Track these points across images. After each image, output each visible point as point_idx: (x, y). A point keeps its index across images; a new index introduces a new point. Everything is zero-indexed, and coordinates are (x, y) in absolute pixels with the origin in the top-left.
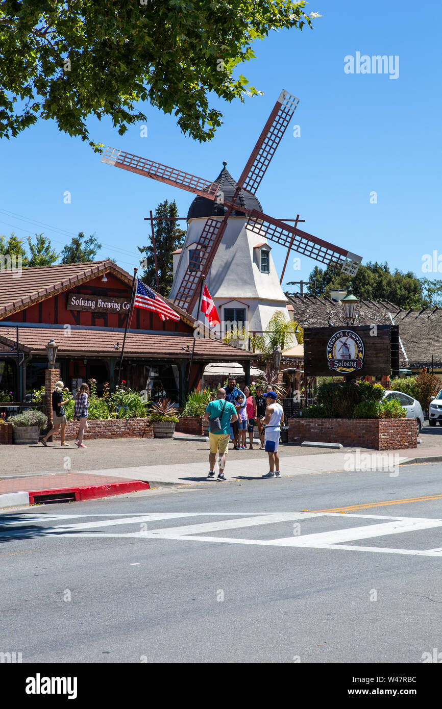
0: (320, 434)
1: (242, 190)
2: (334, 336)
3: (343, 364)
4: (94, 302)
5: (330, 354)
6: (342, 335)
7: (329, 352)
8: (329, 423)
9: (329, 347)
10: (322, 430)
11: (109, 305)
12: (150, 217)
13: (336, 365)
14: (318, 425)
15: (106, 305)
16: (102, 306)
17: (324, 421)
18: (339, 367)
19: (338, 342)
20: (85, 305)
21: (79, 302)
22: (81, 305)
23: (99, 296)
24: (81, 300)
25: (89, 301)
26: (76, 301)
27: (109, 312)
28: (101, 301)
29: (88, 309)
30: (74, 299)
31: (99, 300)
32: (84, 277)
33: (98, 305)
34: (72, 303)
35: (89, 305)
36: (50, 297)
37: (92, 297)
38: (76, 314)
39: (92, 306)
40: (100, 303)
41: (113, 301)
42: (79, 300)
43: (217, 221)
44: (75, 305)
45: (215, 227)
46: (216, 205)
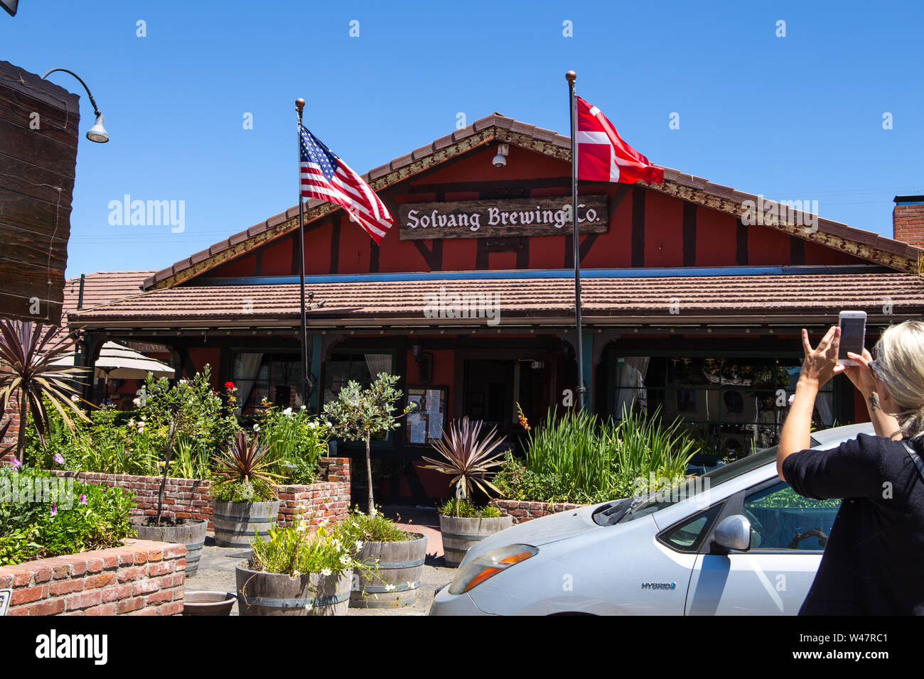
4: (475, 215)
11: (527, 218)
15: (518, 219)
16: (504, 222)
20: (449, 225)
21: (431, 220)
22: (439, 226)
23: (492, 200)
24: (437, 215)
25: (460, 216)
26: (420, 219)
27: (530, 234)
28: (497, 211)
29: (462, 233)
30: (413, 214)
31: (490, 209)
32: (411, 162)
33: (491, 219)
34: (409, 224)
35: (461, 224)
36: (318, 217)
37: (468, 205)
38: (430, 247)
39: (470, 225)
40: (496, 215)
41: (538, 207)
42: (430, 216)
44: (420, 226)
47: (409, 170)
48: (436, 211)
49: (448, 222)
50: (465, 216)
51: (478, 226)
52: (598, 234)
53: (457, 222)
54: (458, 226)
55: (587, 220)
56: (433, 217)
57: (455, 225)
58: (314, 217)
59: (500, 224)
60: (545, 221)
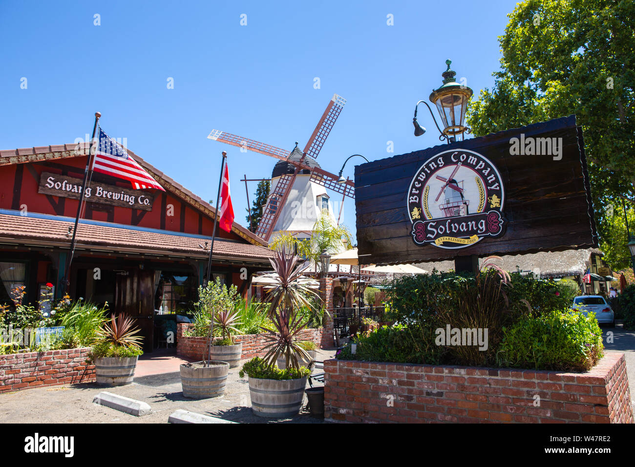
0: (406, 408)
1: (307, 155)
2: (423, 169)
3: (450, 228)
4: (89, 189)
5: (416, 209)
6: (441, 162)
7: (413, 205)
8: (429, 377)
9: (412, 195)
10: (409, 398)
12: (244, 179)
13: (432, 233)
14: (400, 383)
16: (104, 196)
17: (413, 373)
18: (438, 235)
19: (432, 180)
20: (73, 191)
21: (62, 185)
22: (66, 190)
23: (100, 183)
24: (66, 184)
25: (80, 187)
26: (55, 184)
27: (116, 205)
28: (102, 189)
29: (79, 197)
30: (50, 179)
31: (98, 188)
32: (64, 150)
33: (98, 193)
34: (47, 185)
38: (57, 201)
39: (85, 194)
40: (101, 191)
41: (123, 192)
42: (62, 183)
43: (289, 176)
44: (54, 187)
45: (287, 180)
46: (289, 167)
47: (61, 154)
48: (66, 181)
49: (72, 189)
51: (90, 195)
52: (147, 211)
53: (78, 190)
54: (78, 193)
55: (144, 204)
56: (64, 184)
57: (76, 191)
59: (102, 196)
60: (125, 200)
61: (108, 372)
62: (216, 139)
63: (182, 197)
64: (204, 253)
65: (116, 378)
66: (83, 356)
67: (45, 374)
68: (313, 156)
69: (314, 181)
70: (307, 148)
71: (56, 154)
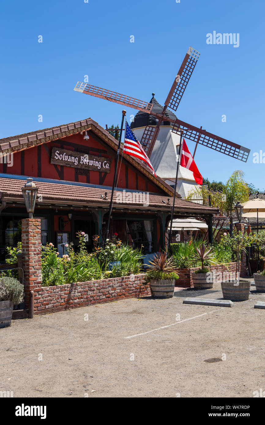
1: (168, 107)
4: (77, 158)
11: (91, 163)
15: (89, 163)
20: (68, 160)
22: (65, 160)
23: (82, 153)
24: (65, 155)
25: (72, 157)
26: (59, 156)
27: (91, 170)
28: (83, 158)
29: (71, 165)
30: (57, 153)
31: (81, 157)
32: (67, 130)
33: (81, 161)
34: (56, 157)
35: (72, 161)
36: (32, 146)
37: (75, 153)
38: (59, 168)
39: (75, 162)
40: (83, 160)
41: (95, 159)
42: (63, 155)
43: (153, 128)
44: (59, 159)
45: (151, 131)
46: (150, 118)
47: (66, 134)
48: (65, 153)
50: (74, 158)
51: (77, 163)
52: (107, 173)
55: (106, 167)
56: (64, 156)
57: (70, 161)
58: (30, 146)
59: (83, 164)
60: (96, 165)
61: (164, 289)
62: (82, 91)
63: (131, 161)
64: (169, 207)
65: (169, 292)
66: (138, 280)
67: (125, 291)
68: (173, 109)
69: (176, 132)
70: (167, 102)
71: (63, 134)
